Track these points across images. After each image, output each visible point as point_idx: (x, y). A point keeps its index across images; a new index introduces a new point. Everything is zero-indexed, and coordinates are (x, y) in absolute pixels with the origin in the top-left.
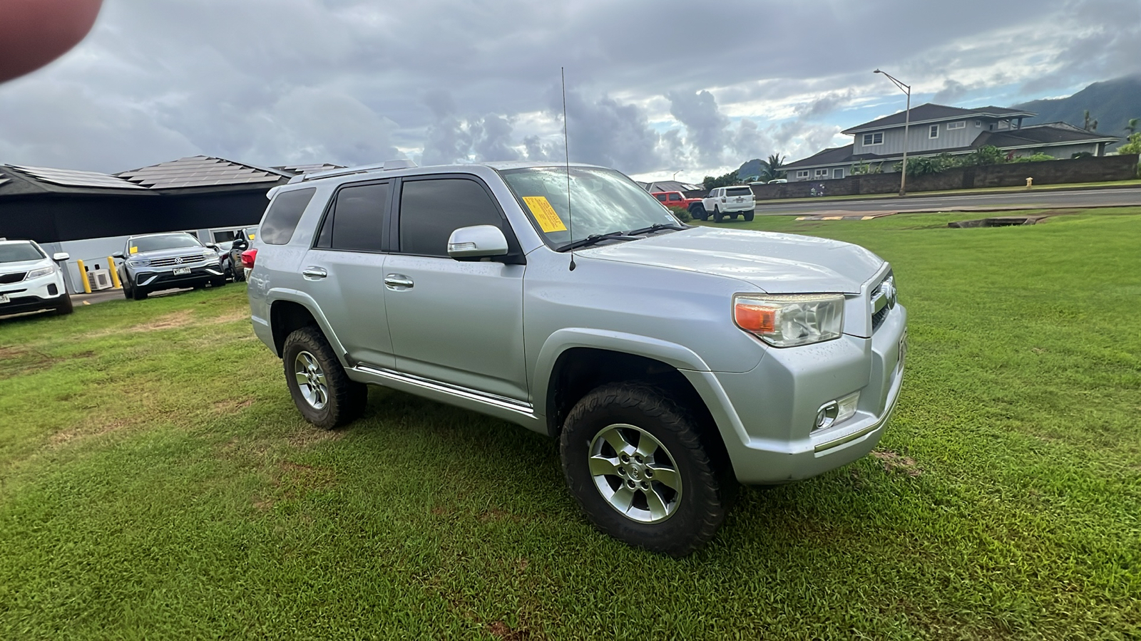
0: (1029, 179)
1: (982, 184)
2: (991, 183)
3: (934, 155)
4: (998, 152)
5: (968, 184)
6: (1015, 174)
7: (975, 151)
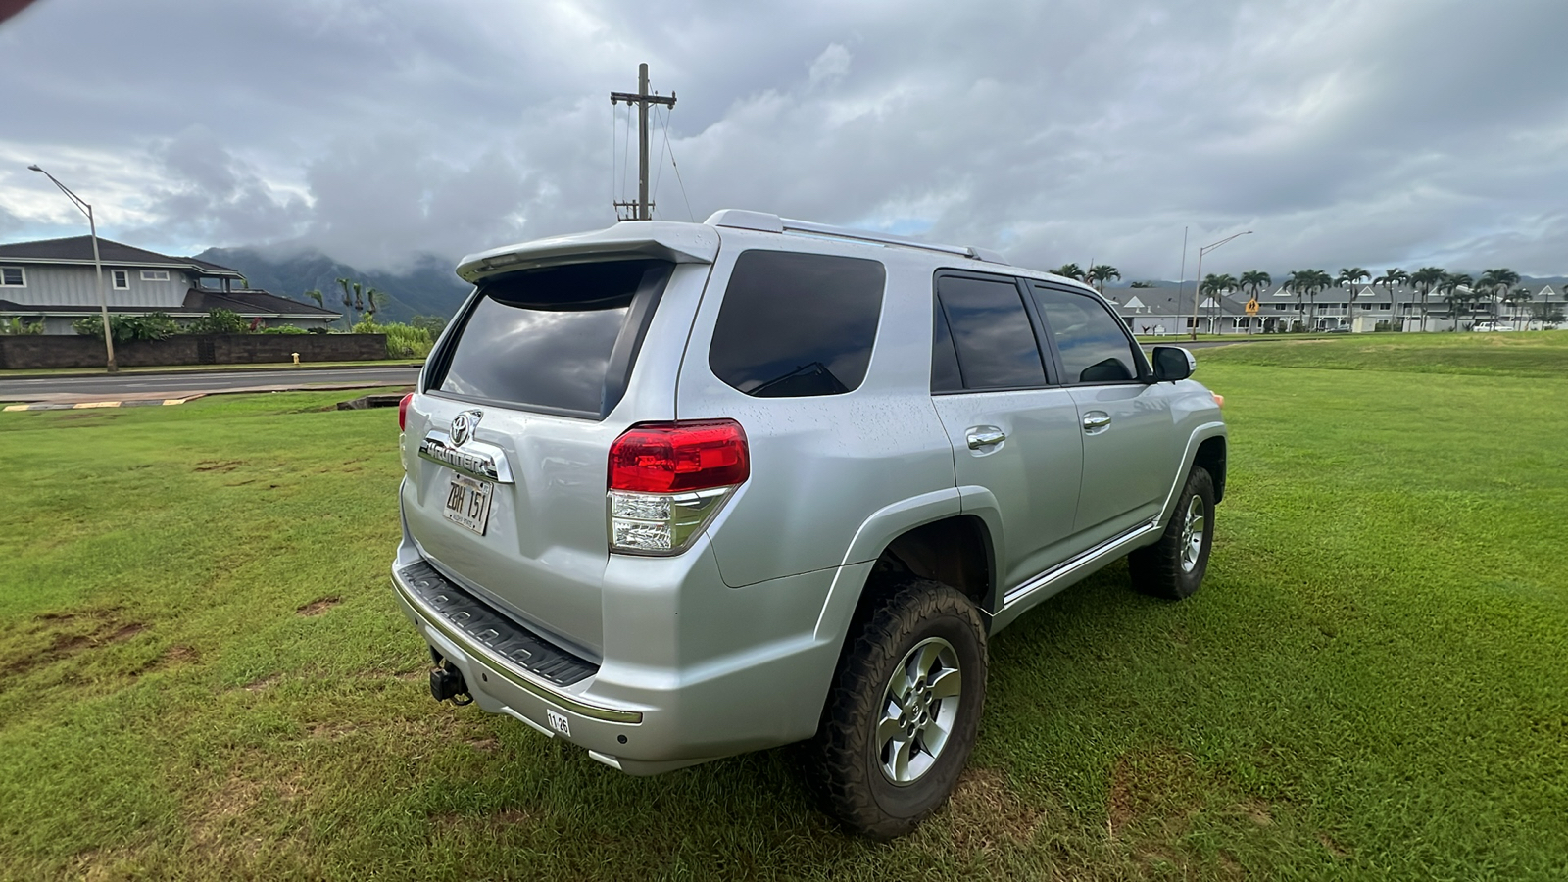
0: (296, 355)
1: (226, 358)
2: (239, 357)
3: (141, 314)
4: (238, 318)
5: (207, 357)
6: (267, 347)
7: (207, 315)
